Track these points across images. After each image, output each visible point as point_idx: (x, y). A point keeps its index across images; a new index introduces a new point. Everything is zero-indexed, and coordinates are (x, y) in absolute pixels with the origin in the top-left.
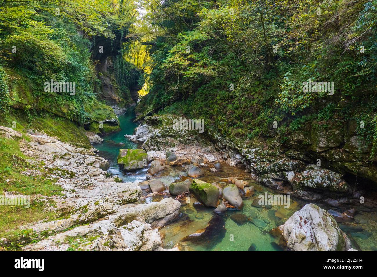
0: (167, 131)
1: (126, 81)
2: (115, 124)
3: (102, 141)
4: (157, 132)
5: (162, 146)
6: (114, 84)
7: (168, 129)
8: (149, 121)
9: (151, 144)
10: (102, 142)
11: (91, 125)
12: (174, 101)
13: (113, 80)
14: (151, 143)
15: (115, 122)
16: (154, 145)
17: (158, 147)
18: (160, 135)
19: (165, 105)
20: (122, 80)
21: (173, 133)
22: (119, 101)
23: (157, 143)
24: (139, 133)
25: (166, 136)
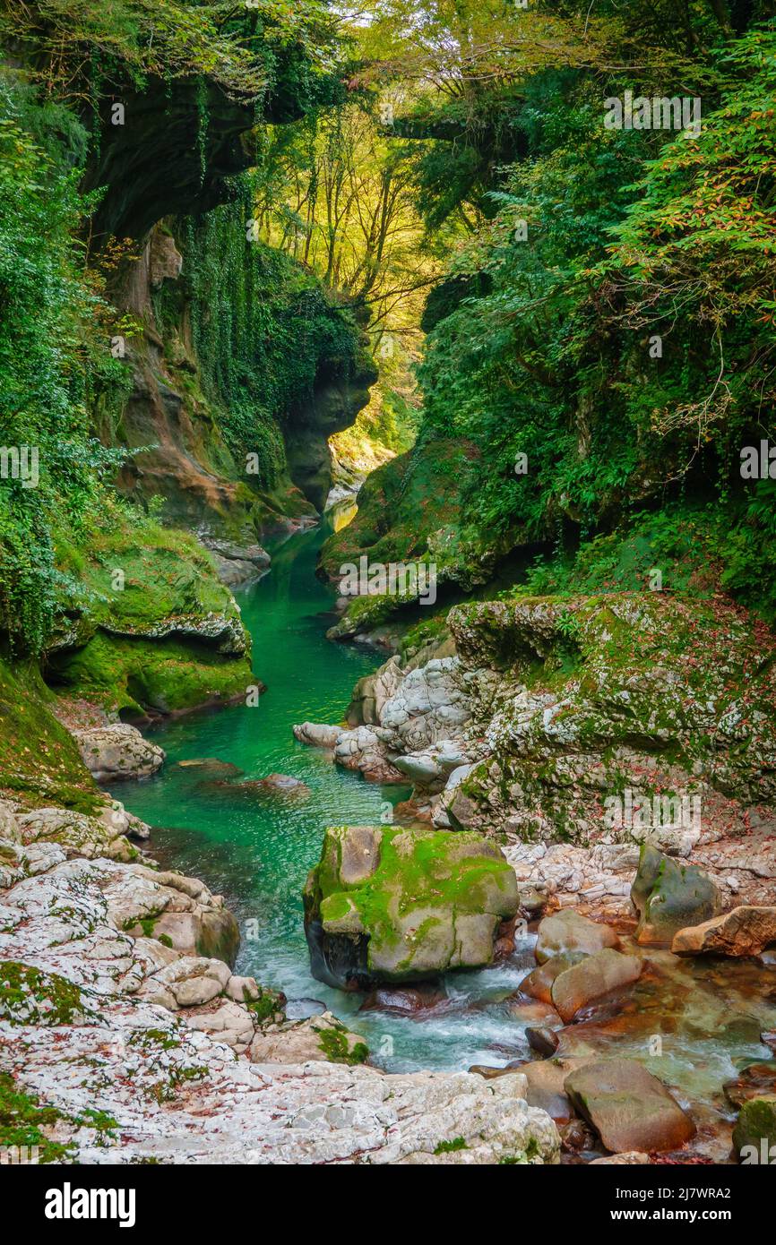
0: (621, 708)
1: (260, 370)
2: (226, 647)
3: (158, 760)
4: (548, 715)
5: (580, 812)
6: (187, 388)
7: (625, 694)
8: (480, 637)
9: (505, 793)
10: (159, 772)
11: (79, 658)
12: (652, 505)
13: (184, 365)
14: (502, 785)
15: (226, 636)
16: (528, 804)
17: (558, 820)
18: (566, 732)
19: (578, 527)
20: (237, 366)
21: (662, 721)
22: (225, 502)
23: (550, 789)
24: (402, 713)
25: (611, 742)
